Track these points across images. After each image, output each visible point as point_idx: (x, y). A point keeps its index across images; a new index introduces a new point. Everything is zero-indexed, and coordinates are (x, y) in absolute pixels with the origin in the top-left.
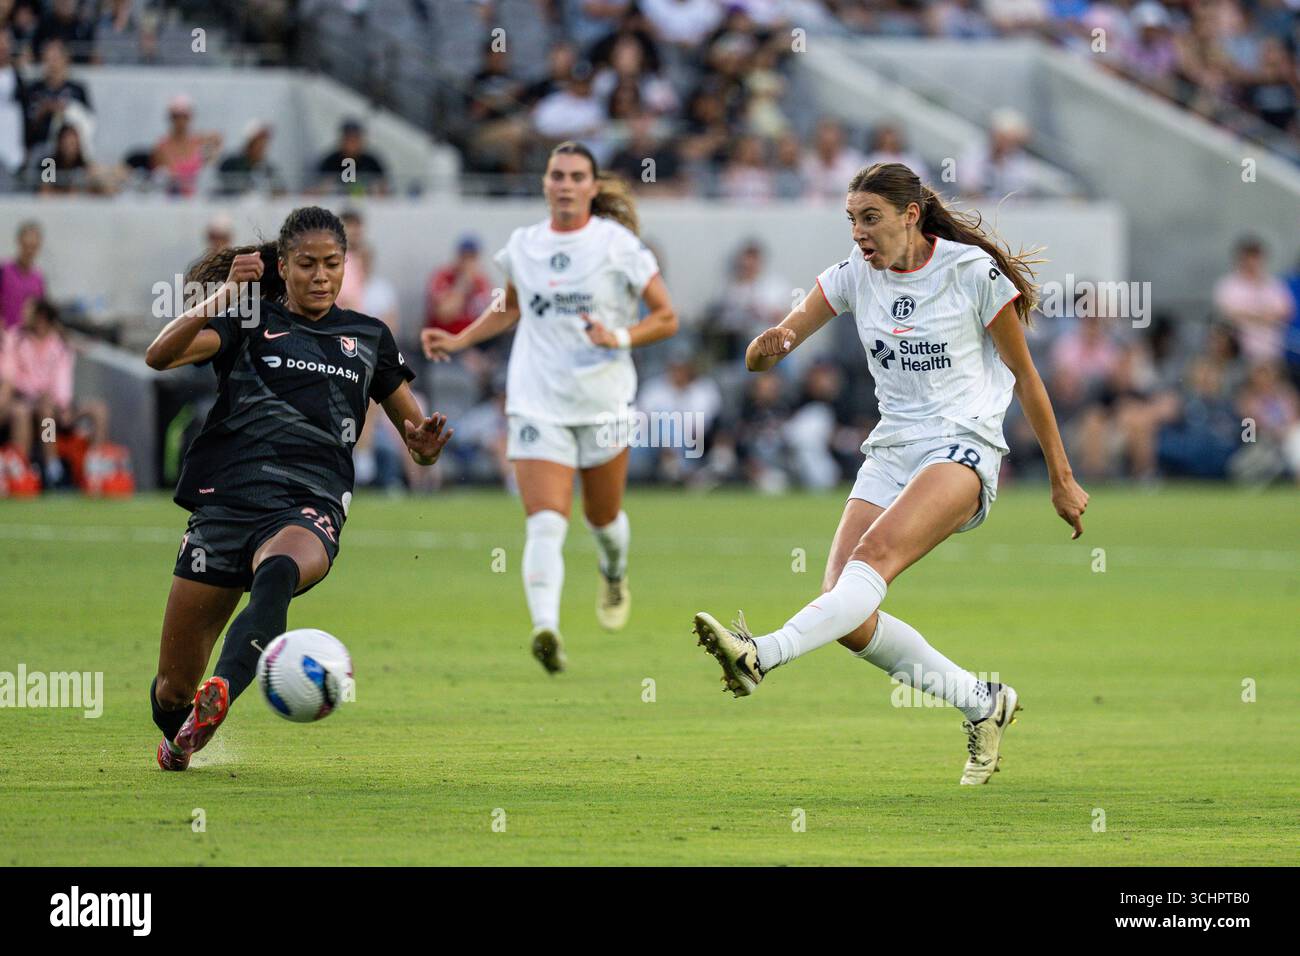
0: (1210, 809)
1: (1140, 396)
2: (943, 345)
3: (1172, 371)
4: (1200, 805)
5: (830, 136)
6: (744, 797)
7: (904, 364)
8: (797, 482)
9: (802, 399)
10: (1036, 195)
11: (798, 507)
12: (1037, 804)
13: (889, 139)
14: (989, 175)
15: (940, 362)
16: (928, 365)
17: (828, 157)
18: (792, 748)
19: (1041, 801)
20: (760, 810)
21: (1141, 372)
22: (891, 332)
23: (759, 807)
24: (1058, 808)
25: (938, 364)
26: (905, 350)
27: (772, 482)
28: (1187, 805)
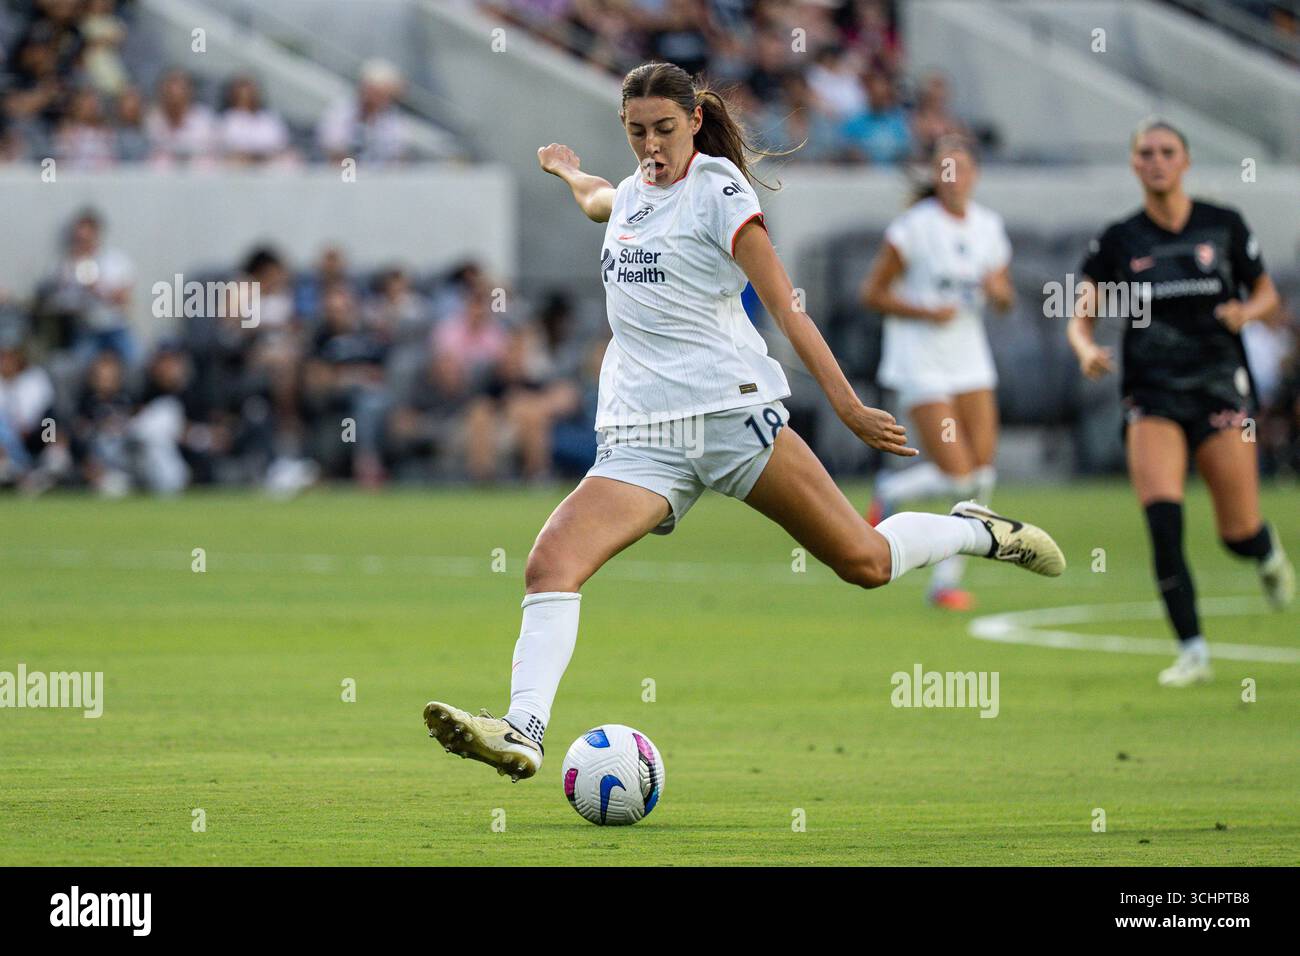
0: (615, 856)
1: (534, 387)
2: (656, 255)
3: (569, 357)
4: (605, 851)
5: (178, 90)
6: (84, 844)
7: (620, 274)
8: (142, 485)
9: (150, 391)
10: (412, 157)
11: (143, 513)
12: (420, 850)
13: (244, 93)
14: (359, 134)
15: (653, 276)
16: (641, 276)
17: (175, 116)
18: (141, 788)
19: (424, 847)
20: (103, 858)
21: (534, 360)
22: (617, 238)
23: (102, 855)
24: (443, 855)
25: (650, 277)
26: (623, 259)
27: (113, 484)
28: (590, 851)
